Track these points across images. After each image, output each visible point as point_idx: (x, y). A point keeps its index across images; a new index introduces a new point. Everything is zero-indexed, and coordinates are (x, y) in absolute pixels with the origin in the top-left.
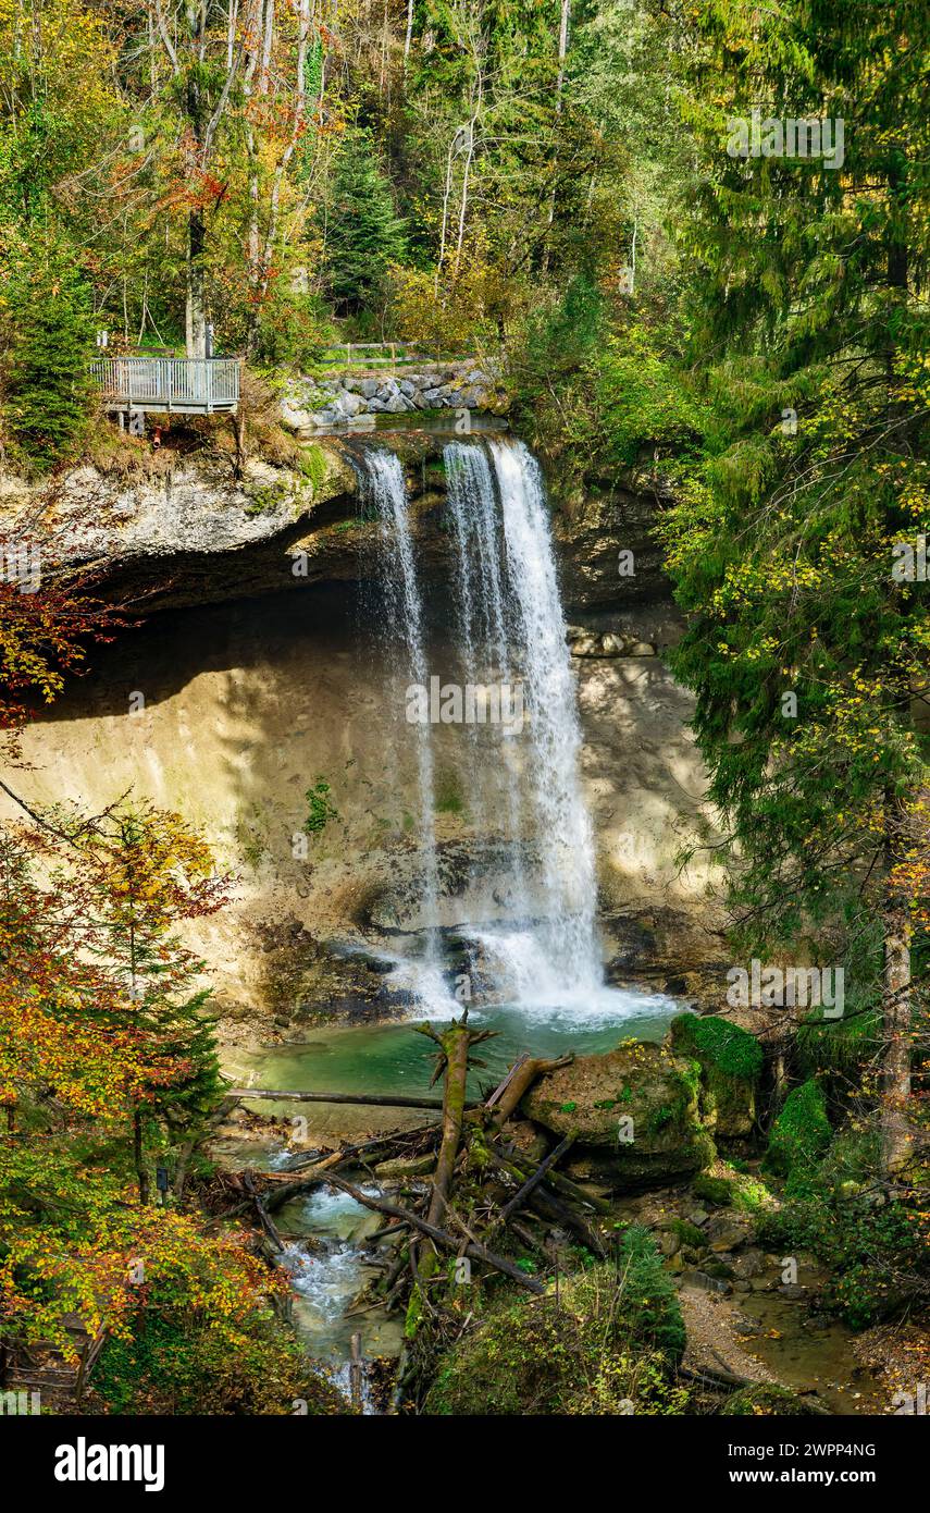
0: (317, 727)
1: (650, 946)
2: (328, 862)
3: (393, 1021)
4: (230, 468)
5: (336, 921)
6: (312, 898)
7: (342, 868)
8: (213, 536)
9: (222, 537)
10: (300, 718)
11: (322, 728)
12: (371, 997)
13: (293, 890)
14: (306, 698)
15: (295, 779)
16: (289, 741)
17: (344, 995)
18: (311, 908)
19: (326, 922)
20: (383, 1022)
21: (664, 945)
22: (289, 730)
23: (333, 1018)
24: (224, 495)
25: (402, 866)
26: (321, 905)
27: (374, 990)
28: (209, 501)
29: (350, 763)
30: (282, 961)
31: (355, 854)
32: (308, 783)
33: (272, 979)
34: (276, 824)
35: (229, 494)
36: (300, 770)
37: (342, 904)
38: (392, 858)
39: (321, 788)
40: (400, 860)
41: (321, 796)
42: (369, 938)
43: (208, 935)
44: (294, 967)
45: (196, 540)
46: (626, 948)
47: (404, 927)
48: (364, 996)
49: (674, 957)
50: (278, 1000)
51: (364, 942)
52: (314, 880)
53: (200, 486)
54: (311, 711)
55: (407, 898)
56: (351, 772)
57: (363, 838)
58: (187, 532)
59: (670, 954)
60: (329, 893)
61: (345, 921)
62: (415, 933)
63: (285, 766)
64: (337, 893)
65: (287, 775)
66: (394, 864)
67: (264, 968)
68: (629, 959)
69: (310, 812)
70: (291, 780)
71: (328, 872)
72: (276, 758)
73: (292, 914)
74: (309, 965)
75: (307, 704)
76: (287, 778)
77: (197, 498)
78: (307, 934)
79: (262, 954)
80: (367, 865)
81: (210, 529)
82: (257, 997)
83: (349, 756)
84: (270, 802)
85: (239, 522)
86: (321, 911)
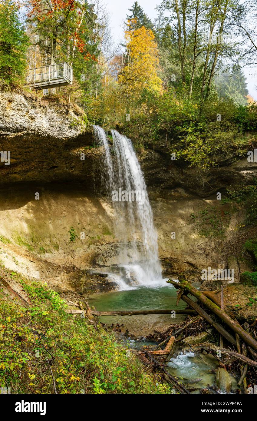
0: (69, 215)
1: (172, 267)
2: (78, 249)
3: (113, 291)
4: (65, 110)
5: (85, 264)
6: (76, 258)
7: (82, 250)
8: (59, 132)
9: (61, 133)
10: (64, 213)
11: (70, 215)
12: (104, 284)
13: (70, 257)
14: (65, 208)
15: (65, 228)
16: (62, 218)
17: (96, 284)
18: (77, 261)
19: (82, 265)
20: (110, 292)
21: (175, 266)
22: (61, 216)
23: (95, 291)
24: (62, 119)
25: (101, 248)
26: (79, 260)
27: (104, 282)
28: (59, 120)
29: (79, 224)
30: (73, 276)
31: (86, 246)
32: (68, 229)
33: (71, 281)
34: (61, 240)
35: (64, 119)
36: (65, 225)
37: (86, 260)
38: (97, 246)
39: (73, 230)
40: (100, 247)
41: (73, 232)
42: (96, 268)
43: (49, 269)
44: (77, 278)
45: (54, 132)
46: (165, 268)
47: (106, 265)
48: (102, 284)
49: (178, 269)
50: (76, 287)
51: (94, 269)
52: (75, 254)
53: (55, 115)
54: (66, 211)
55: (105, 256)
56: (80, 226)
57: (87, 242)
58: (51, 129)
59: (176, 269)
60: (81, 257)
61: (87, 264)
62: (109, 266)
63: (61, 225)
64: (83, 257)
65: (62, 227)
66: (98, 248)
67: (68, 278)
68: (167, 271)
69: (70, 236)
70: (63, 228)
71: (79, 251)
72: (58, 223)
73: (71, 263)
74: (82, 277)
75: (65, 209)
76: (62, 228)
77: (55, 118)
78: (77, 268)
79: (66, 274)
80: (91, 249)
81: (58, 130)
82: (69, 287)
83: (79, 222)
84: (58, 234)
85: (66, 130)
86: (79, 262)
